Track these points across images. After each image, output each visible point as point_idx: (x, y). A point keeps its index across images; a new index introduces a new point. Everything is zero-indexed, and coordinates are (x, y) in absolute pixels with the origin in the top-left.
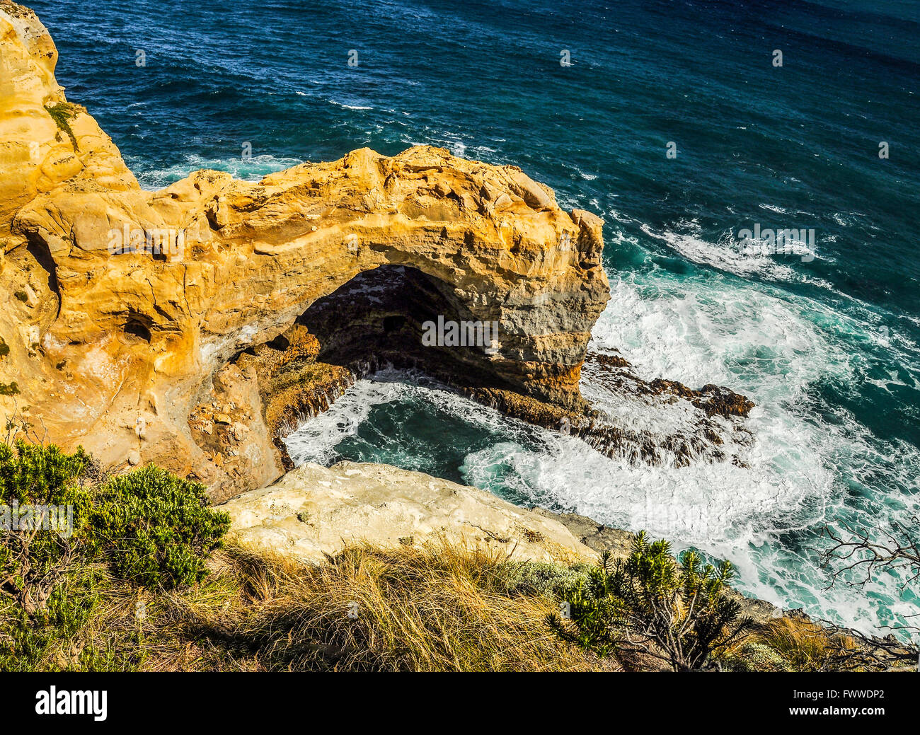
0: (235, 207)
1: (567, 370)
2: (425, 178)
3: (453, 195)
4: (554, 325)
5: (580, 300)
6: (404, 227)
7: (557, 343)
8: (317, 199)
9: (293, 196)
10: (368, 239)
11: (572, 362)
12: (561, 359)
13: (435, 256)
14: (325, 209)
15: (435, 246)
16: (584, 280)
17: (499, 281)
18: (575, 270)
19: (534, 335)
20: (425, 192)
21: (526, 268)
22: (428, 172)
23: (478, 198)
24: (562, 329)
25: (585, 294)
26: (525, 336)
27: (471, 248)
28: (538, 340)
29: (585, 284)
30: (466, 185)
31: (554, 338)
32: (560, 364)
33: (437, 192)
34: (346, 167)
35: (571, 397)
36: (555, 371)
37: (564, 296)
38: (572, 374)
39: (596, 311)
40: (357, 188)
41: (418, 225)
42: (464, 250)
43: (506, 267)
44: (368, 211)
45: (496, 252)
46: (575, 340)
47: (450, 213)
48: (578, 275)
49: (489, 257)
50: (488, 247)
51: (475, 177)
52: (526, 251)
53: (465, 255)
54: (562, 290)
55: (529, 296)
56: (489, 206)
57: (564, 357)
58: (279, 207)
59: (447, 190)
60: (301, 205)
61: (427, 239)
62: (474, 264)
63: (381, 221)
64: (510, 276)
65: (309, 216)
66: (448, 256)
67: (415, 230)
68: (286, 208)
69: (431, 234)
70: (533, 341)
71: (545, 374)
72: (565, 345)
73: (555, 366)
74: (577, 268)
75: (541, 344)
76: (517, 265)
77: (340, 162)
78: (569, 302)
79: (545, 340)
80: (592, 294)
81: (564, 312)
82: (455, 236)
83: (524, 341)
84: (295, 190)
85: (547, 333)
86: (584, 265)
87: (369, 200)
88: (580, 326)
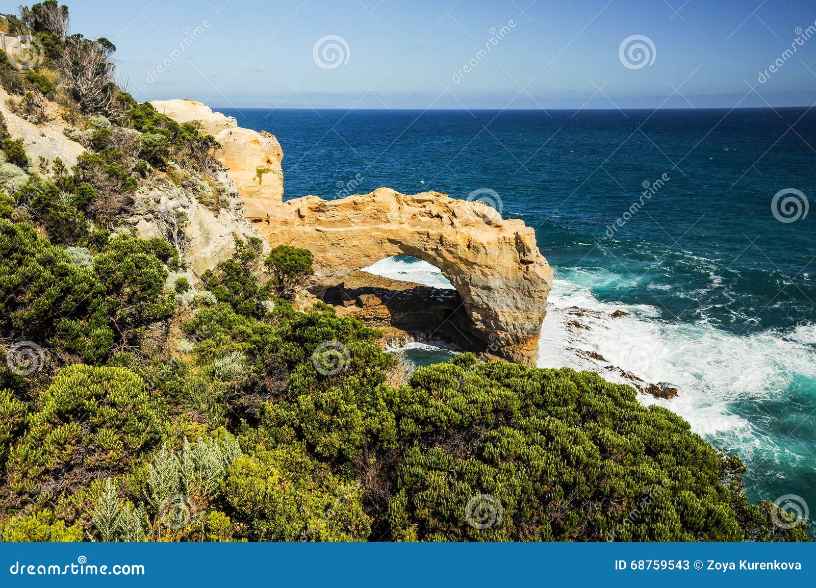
0: (311, 208)
1: (525, 340)
2: (425, 207)
3: (438, 216)
4: (511, 305)
5: (526, 287)
6: (406, 231)
7: (515, 318)
8: (358, 212)
9: (344, 209)
10: (385, 236)
11: (528, 334)
12: (520, 331)
13: (426, 249)
14: (363, 218)
15: (425, 243)
16: (524, 272)
17: (463, 267)
18: (517, 265)
19: (497, 310)
20: (424, 214)
21: (476, 258)
22: (425, 203)
23: (451, 216)
24: (517, 308)
25: (528, 283)
26: (491, 310)
27: (442, 244)
28: (500, 314)
29: (525, 275)
30: (444, 210)
31: (512, 314)
32: (519, 334)
33: (430, 214)
34: (374, 196)
35: (526, 359)
36: (517, 340)
37: (513, 283)
38: (528, 343)
39: (541, 297)
40: (381, 208)
41: (415, 230)
42: (439, 245)
43: (463, 257)
44: (388, 221)
45: (455, 246)
46: (528, 318)
47: (435, 225)
48: (519, 269)
49: (452, 250)
50: (451, 243)
51: (449, 205)
52: (474, 247)
53: (440, 248)
54: (511, 278)
55: (485, 280)
56: (455, 221)
57: (521, 329)
58: (336, 213)
59: (435, 213)
60: (350, 213)
61: (420, 239)
62: (445, 253)
63: (393, 226)
64: (467, 263)
65: (353, 220)
66: (433, 249)
67: (413, 233)
68: (340, 213)
69: (422, 236)
70: (497, 315)
71: (511, 342)
72: (521, 320)
73: (517, 336)
74: (519, 264)
75: (503, 317)
76: (470, 256)
77: (371, 194)
78: (519, 288)
79: (505, 314)
80: (532, 283)
81: (518, 296)
82: (434, 237)
83: (492, 313)
84: (345, 205)
85: (505, 309)
86: (523, 262)
87: (389, 216)
88: (530, 307)
